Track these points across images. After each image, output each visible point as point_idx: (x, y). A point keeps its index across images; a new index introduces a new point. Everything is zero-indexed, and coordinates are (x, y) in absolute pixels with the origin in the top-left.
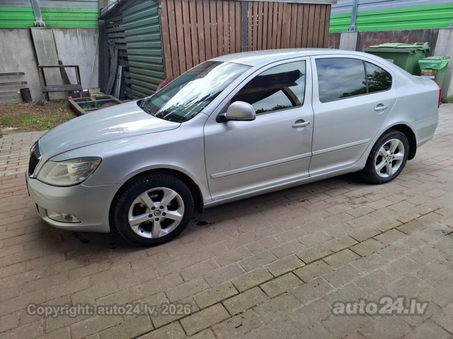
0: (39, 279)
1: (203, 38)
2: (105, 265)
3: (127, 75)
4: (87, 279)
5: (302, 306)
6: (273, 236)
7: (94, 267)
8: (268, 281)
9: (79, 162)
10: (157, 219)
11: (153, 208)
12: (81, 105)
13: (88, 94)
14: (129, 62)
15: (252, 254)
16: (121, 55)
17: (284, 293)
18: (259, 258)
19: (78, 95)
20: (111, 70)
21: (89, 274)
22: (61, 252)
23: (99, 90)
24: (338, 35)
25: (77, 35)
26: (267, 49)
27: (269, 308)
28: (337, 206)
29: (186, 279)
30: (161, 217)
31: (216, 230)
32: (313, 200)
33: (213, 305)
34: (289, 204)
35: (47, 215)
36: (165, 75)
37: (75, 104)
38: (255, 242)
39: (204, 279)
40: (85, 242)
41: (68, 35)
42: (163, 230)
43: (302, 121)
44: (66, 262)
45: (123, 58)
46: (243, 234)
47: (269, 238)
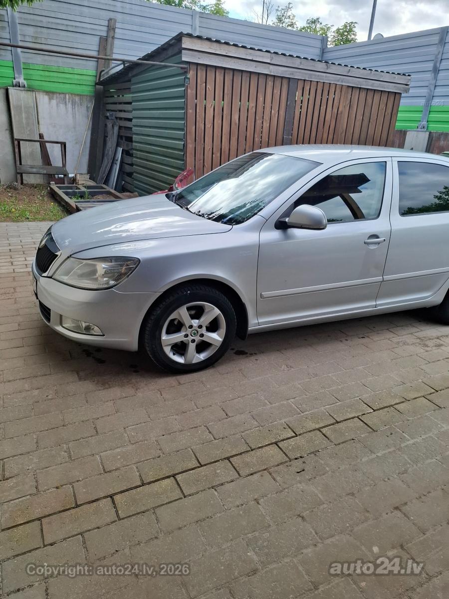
0: (52, 399)
1: (238, 123)
2: (129, 390)
3: (128, 160)
4: (110, 404)
5: (374, 456)
6: (330, 375)
7: (116, 392)
8: (330, 425)
9: (111, 262)
10: (193, 341)
11: (191, 327)
12: (67, 194)
13: (74, 180)
14: (134, 144)
15: (307, 393)
16: (122, 134)
17: (350, 440)
18: (316, 399)
19: (61, 181)
20: (106, 152)
21: (111, 399)
22: (72, 371)
23: (88, 176)
24: (403, 134)
25: (66, 102)
26: (315, 143)
27: (335, 455)
28: (405, 347)
29: (230, 415)
30: (198, 339)
31: (258, 361)
32: (376, 338)
33: (267, 445)
34: (347, 340)
35: (61, 324)
36: (185, 165)
37: (60, 192)
38: (309, 380)
39: (252, 416)
40: (101, 361)
41: (54, 102)
42: (197, 355)
43: (376, 236)
44: (80, 382)
45: (125, 138)
46: (293, 369)
47: (325, 377)
